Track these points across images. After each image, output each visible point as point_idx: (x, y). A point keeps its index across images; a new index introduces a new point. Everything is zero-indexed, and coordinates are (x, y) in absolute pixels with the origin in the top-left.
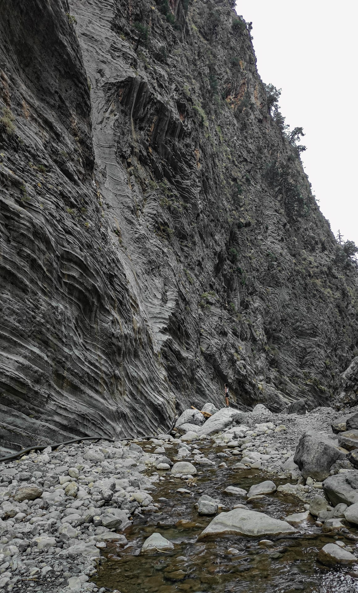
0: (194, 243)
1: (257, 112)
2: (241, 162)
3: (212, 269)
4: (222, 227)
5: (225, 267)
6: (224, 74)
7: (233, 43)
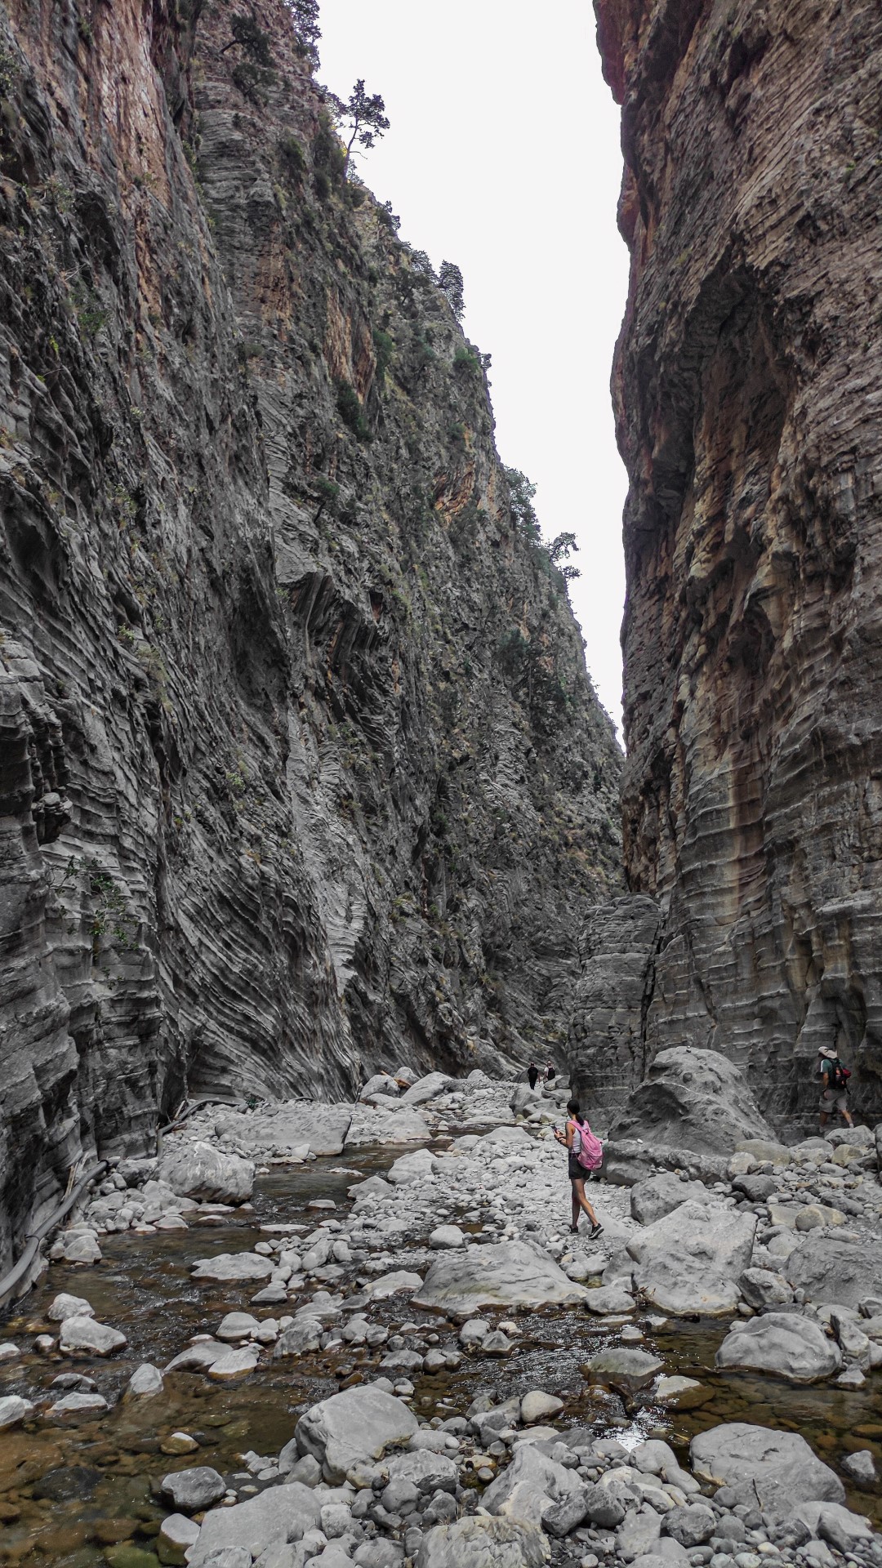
0: (386, 818)
1: (491, 528)
2: (458, 631)
3: (409, 855)
4: (426, 781)
5: (428, 846)
6: (435, 458)
7: (455, 395)
